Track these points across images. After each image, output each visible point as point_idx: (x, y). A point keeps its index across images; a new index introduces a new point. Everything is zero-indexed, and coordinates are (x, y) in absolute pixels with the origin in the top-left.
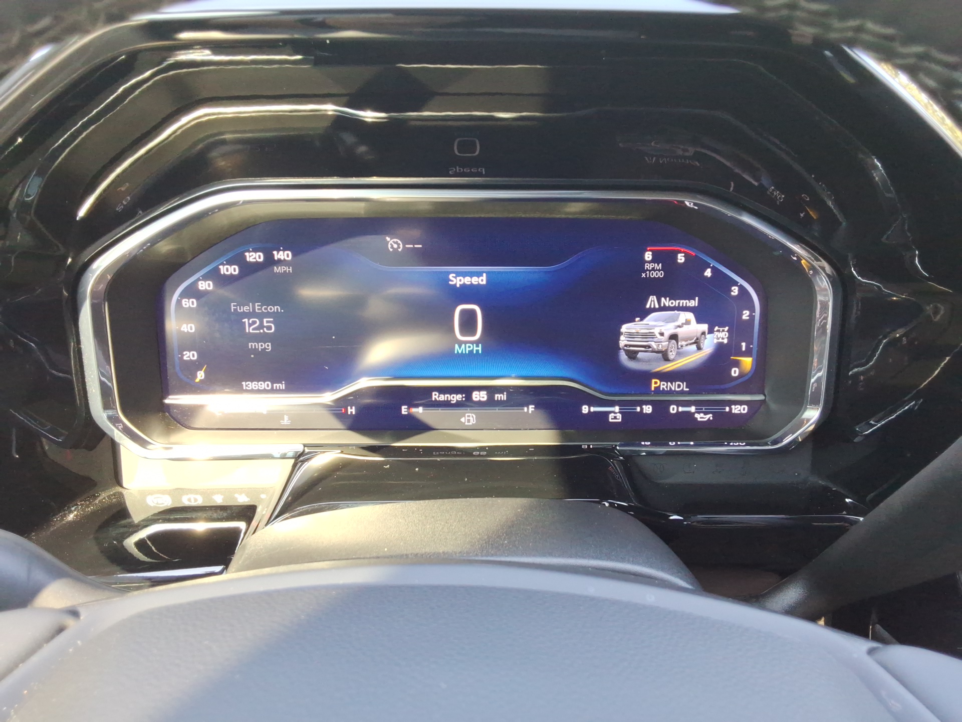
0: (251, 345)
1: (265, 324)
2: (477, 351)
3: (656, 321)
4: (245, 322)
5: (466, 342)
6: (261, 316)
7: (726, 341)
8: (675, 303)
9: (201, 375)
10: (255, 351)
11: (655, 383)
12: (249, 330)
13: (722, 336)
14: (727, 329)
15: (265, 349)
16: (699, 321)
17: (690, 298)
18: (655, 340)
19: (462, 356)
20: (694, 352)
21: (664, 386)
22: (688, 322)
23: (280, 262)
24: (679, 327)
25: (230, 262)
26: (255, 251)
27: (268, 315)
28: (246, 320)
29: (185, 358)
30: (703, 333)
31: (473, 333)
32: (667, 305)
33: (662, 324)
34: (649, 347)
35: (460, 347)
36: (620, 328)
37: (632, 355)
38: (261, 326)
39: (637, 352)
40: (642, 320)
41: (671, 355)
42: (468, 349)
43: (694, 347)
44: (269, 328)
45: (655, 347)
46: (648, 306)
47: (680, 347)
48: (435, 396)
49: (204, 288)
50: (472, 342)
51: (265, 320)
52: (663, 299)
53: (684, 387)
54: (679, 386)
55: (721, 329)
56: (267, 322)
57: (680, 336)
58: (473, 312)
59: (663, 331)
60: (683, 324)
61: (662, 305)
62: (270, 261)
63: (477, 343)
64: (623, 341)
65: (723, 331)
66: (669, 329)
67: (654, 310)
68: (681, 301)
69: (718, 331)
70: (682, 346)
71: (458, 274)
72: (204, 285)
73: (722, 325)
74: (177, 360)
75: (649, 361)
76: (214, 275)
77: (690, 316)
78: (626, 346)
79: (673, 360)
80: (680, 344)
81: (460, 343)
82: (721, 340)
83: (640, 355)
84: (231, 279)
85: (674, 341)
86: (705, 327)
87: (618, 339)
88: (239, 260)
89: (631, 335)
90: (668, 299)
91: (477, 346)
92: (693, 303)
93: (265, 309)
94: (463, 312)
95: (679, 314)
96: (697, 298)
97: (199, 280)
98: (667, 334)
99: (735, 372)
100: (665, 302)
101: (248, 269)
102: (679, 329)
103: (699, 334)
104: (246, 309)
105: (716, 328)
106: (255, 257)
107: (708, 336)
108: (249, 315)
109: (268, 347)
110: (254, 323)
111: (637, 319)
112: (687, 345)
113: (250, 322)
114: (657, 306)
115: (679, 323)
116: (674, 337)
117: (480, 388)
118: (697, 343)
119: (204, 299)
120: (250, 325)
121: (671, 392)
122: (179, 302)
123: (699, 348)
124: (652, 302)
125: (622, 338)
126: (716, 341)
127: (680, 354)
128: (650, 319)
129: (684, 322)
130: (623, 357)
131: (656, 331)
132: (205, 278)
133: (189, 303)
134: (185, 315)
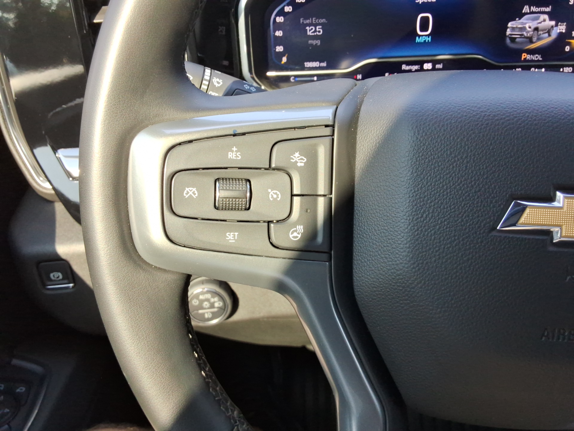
0: (310, 42)
1: (317, 30)
2: (428, 40)
3: (527, 20)
4: (307, 29)
5: (422, 36)
6: (315, 25)
7: (564, 31)
8: (538, 10)
9: (284, 60)
10: (312, 45)
11: (524, 56)
12: (309, 33)
13: (562, 28)
14: (565, 24)
15: (317, 44)
16: (551, 19)
17: (547, 6)
18: (526, 31)
19: (420, 43)
20: (547, 38)
21: (529, 57)
22: (544, 21)
24: (540, 23)
27: (319, 24)
28: (308, 28)
29: (277, 50)
30: (552, 27)
31: (427, 30)
32: (534, 11)
33: (530, 21)
34: (522, 35)
35: (419, 38)
36: (508, 24)
37: (513, 40)
38: (315, 31)
39: (516, 38)
40: (520, 19)
41: (534, 39)
42: (423, 40)
43: (547, 35)
44: (319, 32)
45: (526, 35)
46: (523, 12)
47: (539, 35)
48: (404, 67)
49: (287, 11)
50: (426, 36)
51: (317, 27)
52: (532, 7)
53: (539, 57)
54: (537, 57)
55: (562, 24)
56: (319, 28)
57: (540, 28)
58: (427, 18)
59: (531, 26)
60: (542, 22)
61: (531, 11)
63: (428, 35)
64: (508, 32)
65: (563, 25)
66: (534, 24)
67: (527, 14)
68: (542, 9)
69: (561, 25)
70: (540, 34)
72: (288, 9)
73: (563, 22)
74: (273, 51)
75: (522, 43)
76: (293, 3)
77: (546, 17)
78: (510, 35)
79: (535, 42)
80: (539, 33)
81: (419, 36)
82: (561, 31)
83: (517, 40)
84: (301, 5)
85: (536, 32)
86: (553, 23)
87: (506, 31)
89: (513, 29)
90: (535, 7)
91: (429, 37)
92: (548, 9)
93: (318, 21)
94: (422, 18)
95: (540, 16)
96: (550, 7)
97: (285, 6)
98: (533, 27)
99: (567, 49)
100: (534, 9)
102: (539, 25)
103: (550, 27)
104: (308, 21)
105: (560, 24)
107: (555, 28)
108: (309, 25)
109: (318, 42)
110: (312, 29)
111: (517, 19)
112: (543, 34)
113: (310, 29)
114: (528, 11)
115: (539, 21)
116: (536, 29)
117: (428, 62)
118: (549, 32)
119: (287, 17)
120: (310, 30)
121: (532, 61)
122: (275, 19)
123: (549, 35)
124: (526, 9)
125: (508, 30)
126: (558, 31)
127: (539, 39)
128: (523, 20)
129: (542, 20)
130: (508, 41)
131: (527, 26)
132: (288, 5)
133: (280, 19)
134: (278, 26)
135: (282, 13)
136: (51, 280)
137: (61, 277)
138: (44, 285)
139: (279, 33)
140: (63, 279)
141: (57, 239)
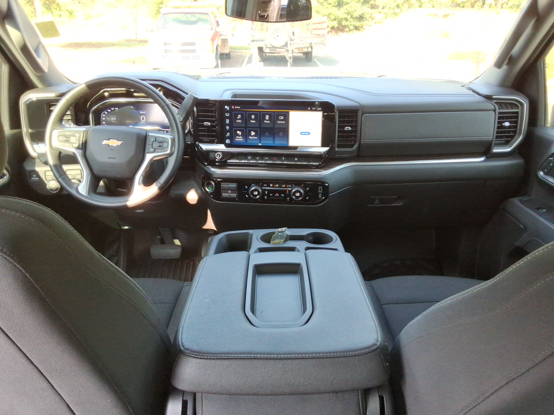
0: (113, 121)
2: (145, 123)
10: (113, 122)
11: (171, 128)
23: (116, 110)
25: (109, 109)
26: (113, 108)
27: (115, 117)
29: (103, 123)
38: (114, 119)
58: (144, 117)
62: (115, 109)
63: (144, 121)
71: (141, 111)
76: (107, 111)
81: (142, 121)
84: (110, 112)
88: (111, 109)
94: (142, 117)
101: (112, 111)
104: (111, 116)
106: (113, 109)
108: (112, 117)
109: (115, 121)
119: (106, 115)
120: (112, 119)
122: (102, 115)
132: (106, 112)
133: (104, 115)
134: (103, 117)
135: (104, 114)
136: (33, 177)
137: (36, 176)
138: (31, 178)
139: (104, 119)
140: (36, 177)
141: (36, 166)
